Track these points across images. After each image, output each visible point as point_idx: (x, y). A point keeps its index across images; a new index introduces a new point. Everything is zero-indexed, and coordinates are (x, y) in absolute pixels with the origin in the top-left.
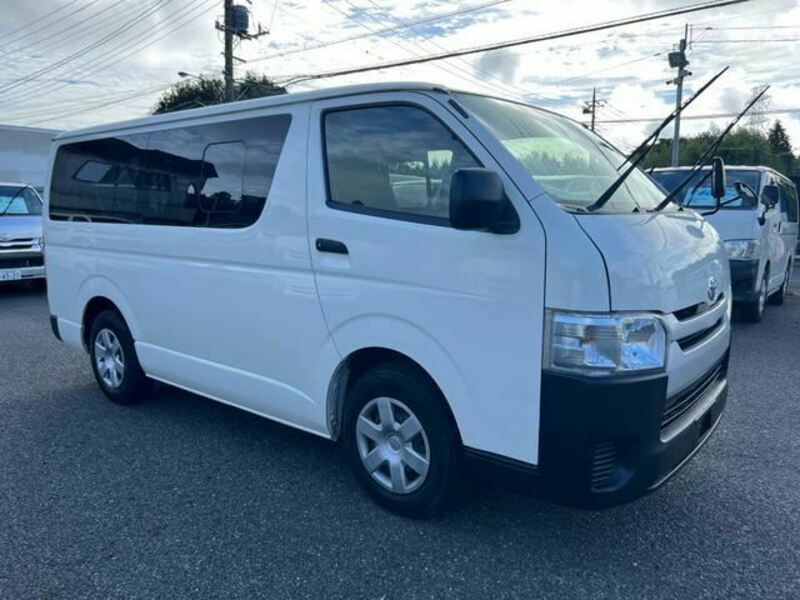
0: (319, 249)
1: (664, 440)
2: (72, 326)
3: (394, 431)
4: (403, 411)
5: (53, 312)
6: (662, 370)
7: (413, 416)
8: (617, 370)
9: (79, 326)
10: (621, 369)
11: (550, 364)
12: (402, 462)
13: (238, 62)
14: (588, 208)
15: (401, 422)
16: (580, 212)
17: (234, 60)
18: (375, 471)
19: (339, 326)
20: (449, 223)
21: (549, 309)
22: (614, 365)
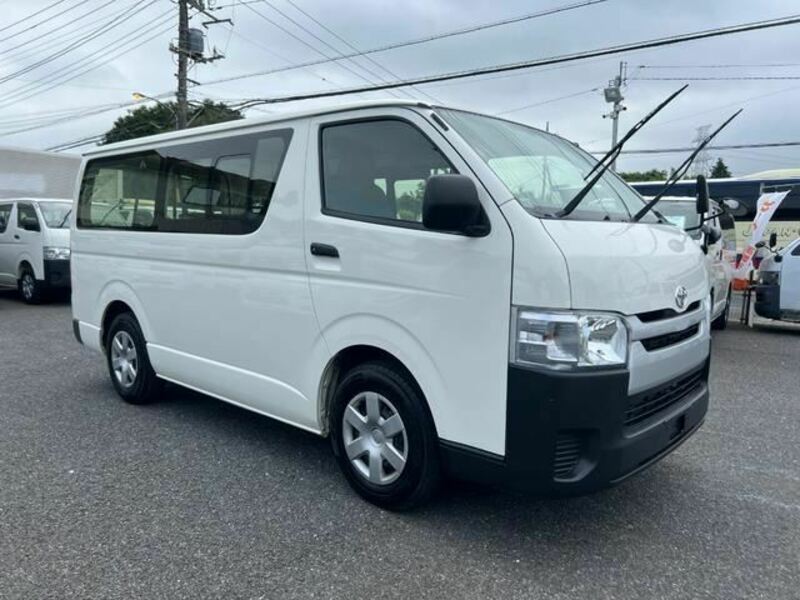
0: (313, 253)
1: (629, 437)
2: (92, 329)
3: (378, 425)
4: (389, 409)
5: (76, 316)
6: (624, 366)
7: (397, 414)
8: (579, 365)
9: (98, 328)
10: (582, 364)
11: (516, 359)
12: (382, 456)
13: (191, 84)
14: (556, 214)
15: (385, 419)
16: (548, 217)
17: (188, 82)
18: (355, 458)
19: (329, 326)
20: (422, 226)
21: (515, 306)
22: (575, 360)
